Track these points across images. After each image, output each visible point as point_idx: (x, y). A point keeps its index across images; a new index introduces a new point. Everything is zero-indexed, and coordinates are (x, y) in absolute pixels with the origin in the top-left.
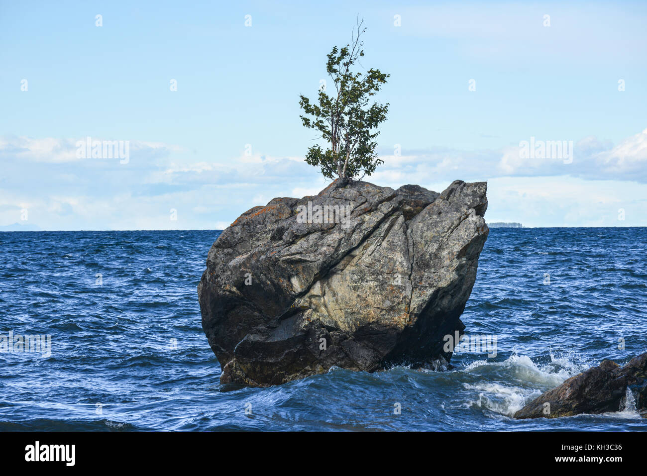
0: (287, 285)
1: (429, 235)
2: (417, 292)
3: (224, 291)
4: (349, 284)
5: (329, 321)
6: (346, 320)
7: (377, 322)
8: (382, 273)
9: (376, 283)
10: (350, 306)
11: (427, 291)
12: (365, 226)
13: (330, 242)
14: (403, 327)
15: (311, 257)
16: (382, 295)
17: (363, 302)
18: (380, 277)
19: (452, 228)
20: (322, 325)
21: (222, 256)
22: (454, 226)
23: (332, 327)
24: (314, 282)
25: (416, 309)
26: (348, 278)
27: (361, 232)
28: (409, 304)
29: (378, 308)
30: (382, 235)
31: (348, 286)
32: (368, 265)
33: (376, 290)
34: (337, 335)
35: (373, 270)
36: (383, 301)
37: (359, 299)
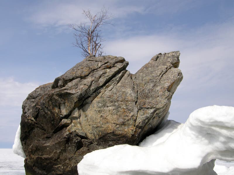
0: (58, 111)
1: (147, 79)
2: (141, 112)
3: (28, 120)
4: (96, 109)
5: (82, 132)
6: (92, 132)
7: (113, 132)
8: (118, 101)
9: (113, 108)
10: (96, 123)
11: (149, 111)
12: (107, 74)
13: (85, 83)
14: (131, 136)
15: (73, 91)
16: (117, 115)
17: (104, 120)
18: (116, 104)
19: (162, 74)
20: (77, 135)
21: (29, 102)
22: (163, 72)
23: (83, 136)
24: (74, 109)
25: (141, 123)
26: (95, 105)
27: (105, 77)
28: (135, 121)
29: (114, 123)
30: (117, 80)
31: (95, 110)
32: (109, 96)
33: (114, 111)
34: (87, 141)
35: (111, 99)
36: (118, 119)
37: (102, 118)
